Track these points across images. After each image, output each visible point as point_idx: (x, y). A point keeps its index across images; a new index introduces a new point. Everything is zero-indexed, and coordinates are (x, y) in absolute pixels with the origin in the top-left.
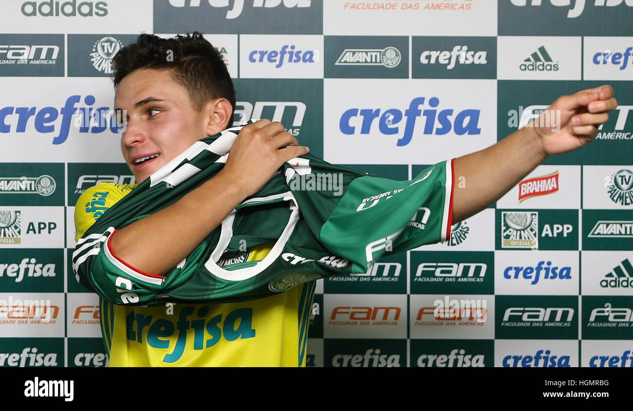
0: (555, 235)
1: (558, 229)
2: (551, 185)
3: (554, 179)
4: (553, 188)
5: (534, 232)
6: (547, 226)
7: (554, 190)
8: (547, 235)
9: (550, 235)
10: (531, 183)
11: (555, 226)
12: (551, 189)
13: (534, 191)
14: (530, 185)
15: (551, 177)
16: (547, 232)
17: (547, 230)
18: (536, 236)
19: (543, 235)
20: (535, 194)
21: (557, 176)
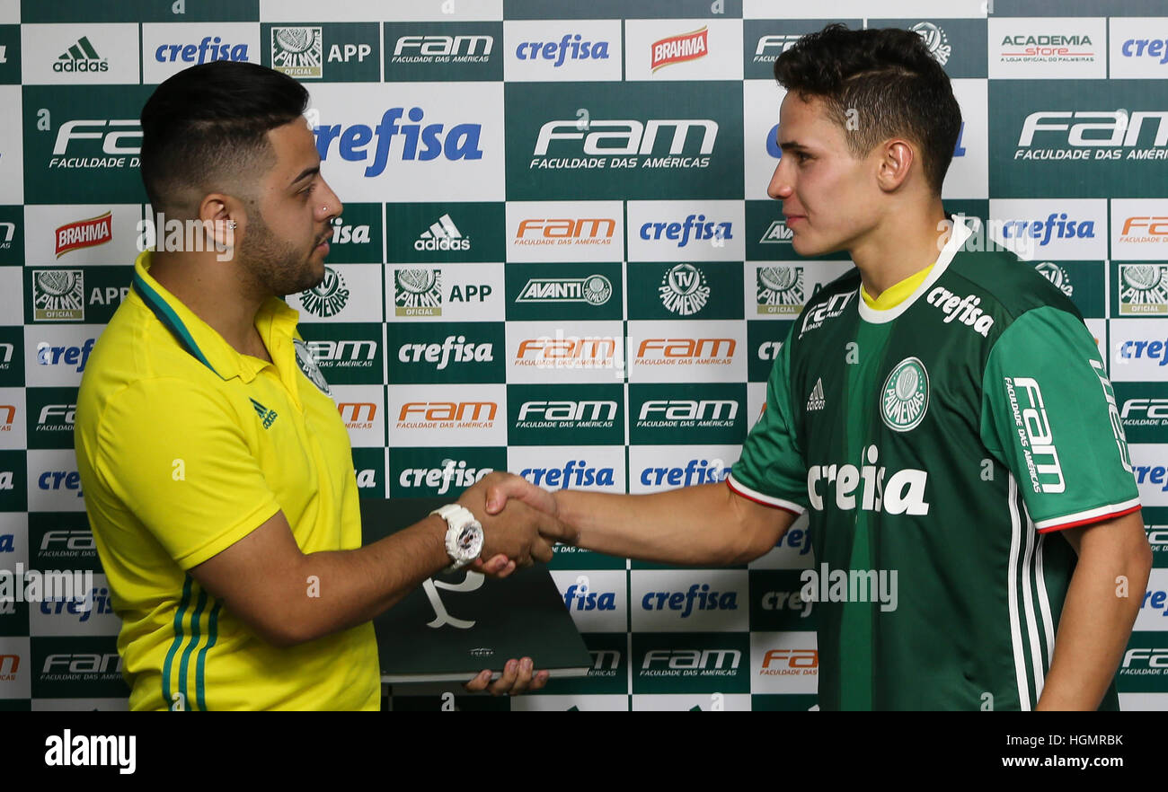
0: (108, 302)
1: (112, 293)
2: (100, 231)
3: (104, 224)
4: (104, 235)
5: (78, 299)
6: (96, 290)
7: (106, 239)
8: (97, 302)
9: (102, 302)
10: (72, 230)
11: (108, 290)
12: (100, 237)
13: (78, 240)
14: (71, 233)
15: (101, 221)
16: (97, 299)
17: (96, 296)
18: (81, 304)
19: (92, 302)
20: (78, 245)
21: (108, 220)
